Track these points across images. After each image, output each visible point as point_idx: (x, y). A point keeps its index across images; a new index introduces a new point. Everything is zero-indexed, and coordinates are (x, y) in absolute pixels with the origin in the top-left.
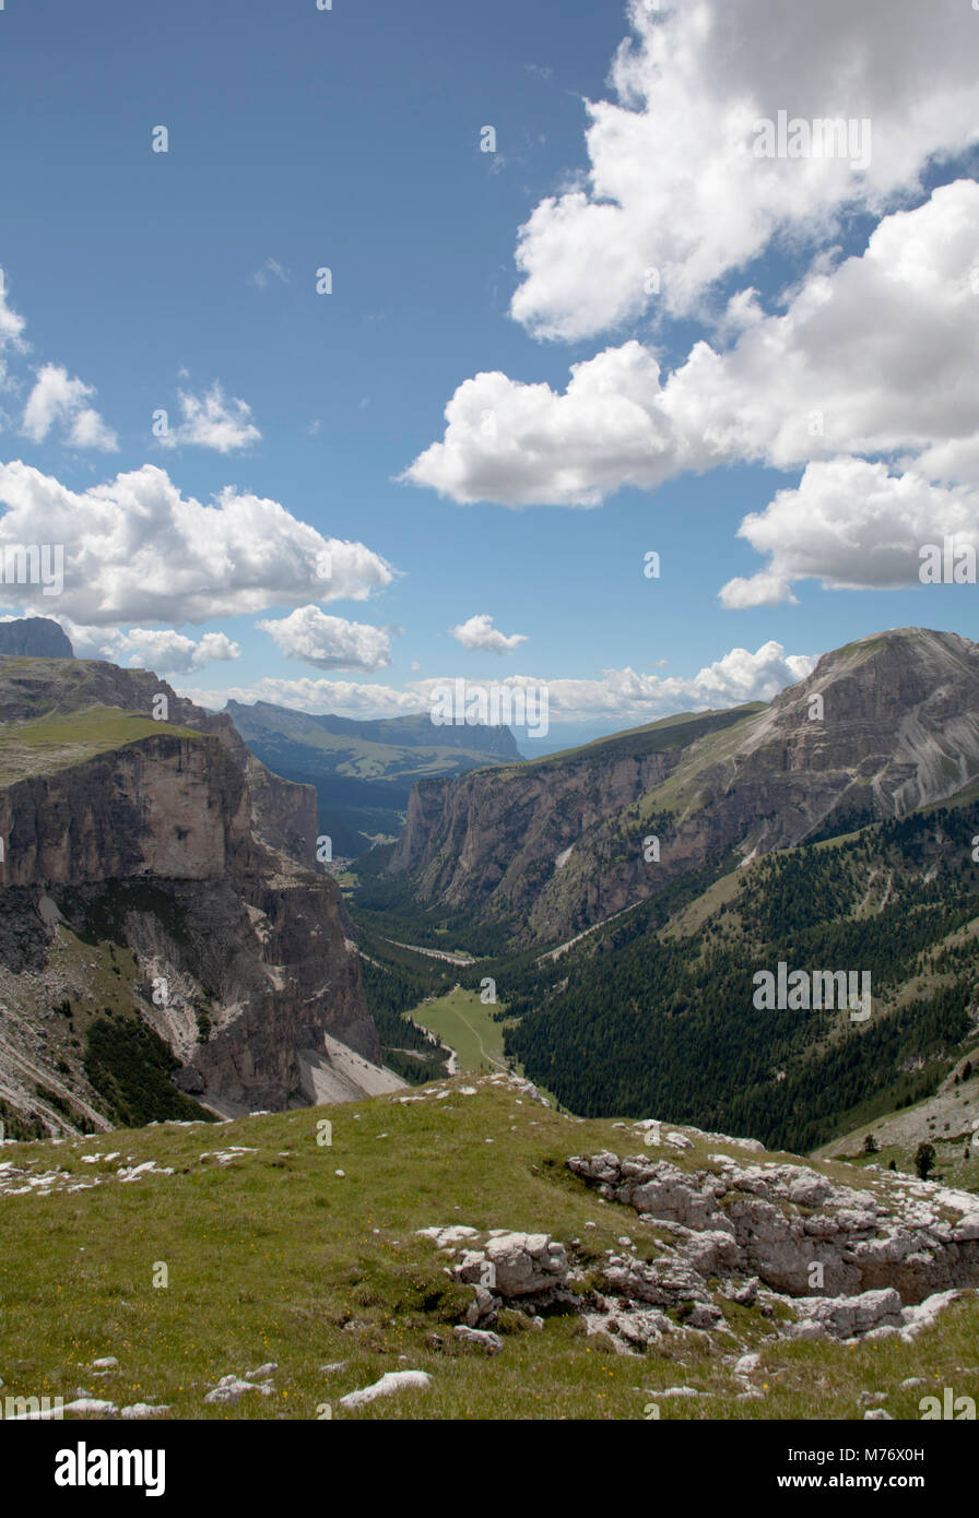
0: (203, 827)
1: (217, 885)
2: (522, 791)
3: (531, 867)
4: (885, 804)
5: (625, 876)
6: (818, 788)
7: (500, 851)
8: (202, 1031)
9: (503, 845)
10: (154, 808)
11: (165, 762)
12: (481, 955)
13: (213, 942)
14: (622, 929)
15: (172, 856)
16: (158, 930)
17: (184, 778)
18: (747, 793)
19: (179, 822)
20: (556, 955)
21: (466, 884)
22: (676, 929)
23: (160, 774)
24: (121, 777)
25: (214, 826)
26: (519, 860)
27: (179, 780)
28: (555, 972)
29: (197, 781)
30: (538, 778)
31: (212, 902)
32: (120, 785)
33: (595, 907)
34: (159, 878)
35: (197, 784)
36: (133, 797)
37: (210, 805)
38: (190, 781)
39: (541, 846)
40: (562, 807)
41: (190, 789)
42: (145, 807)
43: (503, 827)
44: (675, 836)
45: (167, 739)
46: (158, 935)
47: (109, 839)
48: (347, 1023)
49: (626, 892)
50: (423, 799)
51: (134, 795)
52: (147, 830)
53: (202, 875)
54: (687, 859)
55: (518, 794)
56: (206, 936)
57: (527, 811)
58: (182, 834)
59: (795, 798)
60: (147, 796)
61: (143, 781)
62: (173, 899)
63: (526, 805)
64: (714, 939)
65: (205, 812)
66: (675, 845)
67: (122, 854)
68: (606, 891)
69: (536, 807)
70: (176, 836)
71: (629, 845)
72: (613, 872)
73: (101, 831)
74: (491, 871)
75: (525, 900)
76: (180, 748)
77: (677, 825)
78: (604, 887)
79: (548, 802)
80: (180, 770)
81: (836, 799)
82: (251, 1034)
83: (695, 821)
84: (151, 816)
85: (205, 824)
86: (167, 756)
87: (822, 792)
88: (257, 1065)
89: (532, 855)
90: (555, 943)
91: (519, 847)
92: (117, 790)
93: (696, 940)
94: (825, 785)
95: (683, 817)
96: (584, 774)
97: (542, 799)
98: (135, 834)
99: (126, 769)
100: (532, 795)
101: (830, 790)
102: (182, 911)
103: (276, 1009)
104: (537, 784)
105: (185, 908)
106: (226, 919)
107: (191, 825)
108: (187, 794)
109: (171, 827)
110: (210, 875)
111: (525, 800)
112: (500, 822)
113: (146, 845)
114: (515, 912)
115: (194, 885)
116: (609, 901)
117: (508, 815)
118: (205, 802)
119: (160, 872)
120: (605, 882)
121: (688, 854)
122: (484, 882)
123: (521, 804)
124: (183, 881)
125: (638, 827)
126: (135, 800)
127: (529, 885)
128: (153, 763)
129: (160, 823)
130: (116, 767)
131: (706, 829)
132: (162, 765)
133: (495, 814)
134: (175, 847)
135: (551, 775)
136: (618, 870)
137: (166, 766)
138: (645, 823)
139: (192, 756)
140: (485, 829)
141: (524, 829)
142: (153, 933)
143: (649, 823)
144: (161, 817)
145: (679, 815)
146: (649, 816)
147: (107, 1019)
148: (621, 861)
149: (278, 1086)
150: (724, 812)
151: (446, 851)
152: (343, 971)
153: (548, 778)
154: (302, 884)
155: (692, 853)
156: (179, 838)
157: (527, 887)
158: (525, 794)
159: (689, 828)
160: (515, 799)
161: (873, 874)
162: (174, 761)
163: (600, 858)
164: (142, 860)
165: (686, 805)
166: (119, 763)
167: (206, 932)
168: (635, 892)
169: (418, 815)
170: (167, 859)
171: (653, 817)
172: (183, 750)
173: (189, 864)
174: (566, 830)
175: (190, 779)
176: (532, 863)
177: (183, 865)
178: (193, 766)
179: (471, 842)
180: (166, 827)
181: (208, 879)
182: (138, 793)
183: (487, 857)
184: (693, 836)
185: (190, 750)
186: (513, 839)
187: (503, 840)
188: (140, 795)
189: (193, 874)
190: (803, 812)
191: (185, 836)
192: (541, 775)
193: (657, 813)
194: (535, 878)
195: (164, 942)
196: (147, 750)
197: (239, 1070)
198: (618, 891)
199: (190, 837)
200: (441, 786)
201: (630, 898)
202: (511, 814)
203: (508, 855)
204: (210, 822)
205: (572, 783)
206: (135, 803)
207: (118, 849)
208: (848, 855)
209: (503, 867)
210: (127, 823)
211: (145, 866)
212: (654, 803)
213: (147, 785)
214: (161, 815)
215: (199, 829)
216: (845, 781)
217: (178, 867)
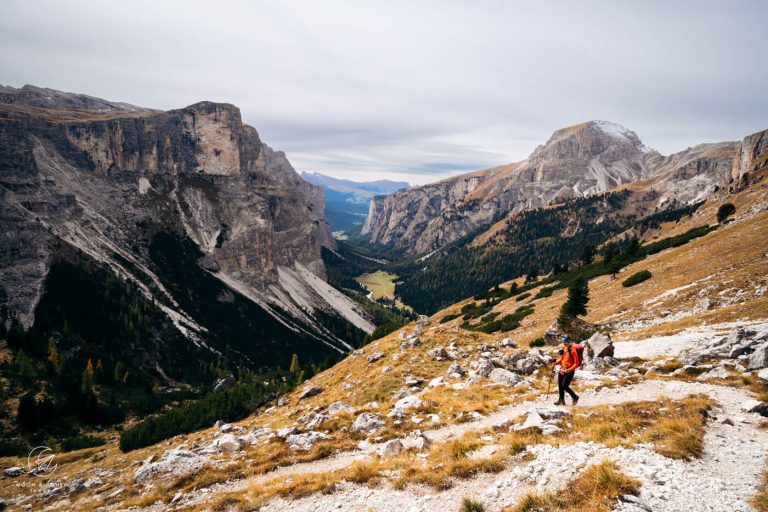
0: (228, 150)
1: (235, 179)
5: (456, 226)
6: (548, 189)
7: (404, 221)
8: (219, 243)
9: (406, 219)
10: (203, 140)
12: (392, 261)
13: (231, 205)
14: (453, 247)
15: (213, 164)
16: (202, 197)
17: (218, 124)
18: (514, 192)
19: (216, 147)
20: (423, 259)
21: (390, 235)
22: (476, 243)
23: (206, 122)
24: (186, 123)
25: (234, 150)
26: (413, 224)
27: (215, 125)
28: (422, 265)
29: (225, 126)
31: (232, 186)
32: (186, 127)
33: (442, 240)
34: (206, 175)
35: (225, 128)
36: (192, 134)
37: (232, 139)
39: (423, 218)
40: (432, 202)
41: (221, 130)
42: (199, 139)
43: (407, 211)
44: (479, 209)
45: (209, 104)
46: (202, 199)
47: (180, 153)
48: (310, 261)
50: (376, 204)
51: (193, 132)
52: (200, 150)
53: (228, 174)
54: (485, 219)
55: (414, 197)
56: (228, 202)
57: (417, 204)
58: (217, 153)
59: (536, 193)
60: (200, 133)
61: (196, 126)
62: (213, 184)
63: (417, 202)
64: (492, 246)
65: (229, 143)
66: (479, 213)
67: (187, 162)
68: (447, 233)
69: (421, 203)
70: (214, 154)
71: (459, 213)
72: (451, 225)
73: (175, 149)
74: (401, 229)
75: (413, 240)
76: (216, 109)
77: (481, 205)
78: (447, 231)
79: (426, 201)
80: (216, 120)
81: (556, 194)
82: (245, 247)
83: (489, 203)
84: (202, 143)
85: (229, 148)
86: (209, 113)
87: (550, 191)
88: (249, 263)
89: (418, 222)
90: (424, 254)
91: (412, 219)
92: (184, 130)
93: (484, 246)
94: (551, 188)
95: (484, 201)
96: (442, 189)
98: (194, 152)
99: (189, 119)
100: (420, 197)
101: (553, 191)
102: (217, 190)
103: (260, 237)
104: (422, 193)
107: (222, 149)
108: (220, 132)
109: (212, 149)
110: (232, 175)
111: (417, 200)
112: (406, 209)
113: (200, 158)
114: (409, 245)
115: (223, 178)
116: (448, 237)
118: (229, 137)
119: (207, 172)
120: (447, 229)
122: (398, 234)
123: (415, 201)
124: (218, 177)
125: (464, 205)
126: (194, 135)
128: (203, 117)
129: (206, 147)
130: (183, 118)
131: (494, 207)
132: (207, 117)
134: (214, 159)
137: (209, 118)
138: (467, 203)
139: (222, 113)
140: (399, 212)
141: (416, 212)
142: (200, 198)
143: (469, 204)
145: (482, 200)
147: (167, 231)
149: (260, 274)
150: (502, 200)
151: (383, 223)
152: (308, 236)
153: (427, 191)
156: (216, 155)
157: (415, 235)
158: (417, 197)
159: (486, 206)
160: (413, 199)
161: (571, 220)
162: (212, 115)
163: (446, 219)
164: (198, 165)
165: (486, 196)
166: (185, 116)
167: (228, 200)
169: (374, 211)
170: (211, 166)
171: (470, 201)
173: (221, 169)
174: (433, 211)
175: (221, 125)
176: (418, 225)
177: (219, 169)
178: (223, 118)
179: (393, 217)
180: (210, 149)
183: (400, 224)
184: (488, 210)
185: (221, 110)
186: (410, 217)
187: (406, 217)
188: (196, 132)
189: (224, 173)
190: (540, 199)
191: (219, 154)
192: (424, 190)
193: (473, 199)
195: (205, 203)
196: (198, 110)
197: (239, 264)
199: (222, 155)
200: (384, 199)
201: (457, 236)
202: (410, 206)
203: (408, 223)
204: (232, 147)
205: (437, 193)
206: (194, 137)
207: (185, 159)
208: (559, 212)
209: (406, 228)
210: (191, 145)
211: (199, 169)
212: (471, 195)
213: (200, 127)
214: (207, 143)
215: (226, 151)
216: (561, 186)
217: (216, 170)
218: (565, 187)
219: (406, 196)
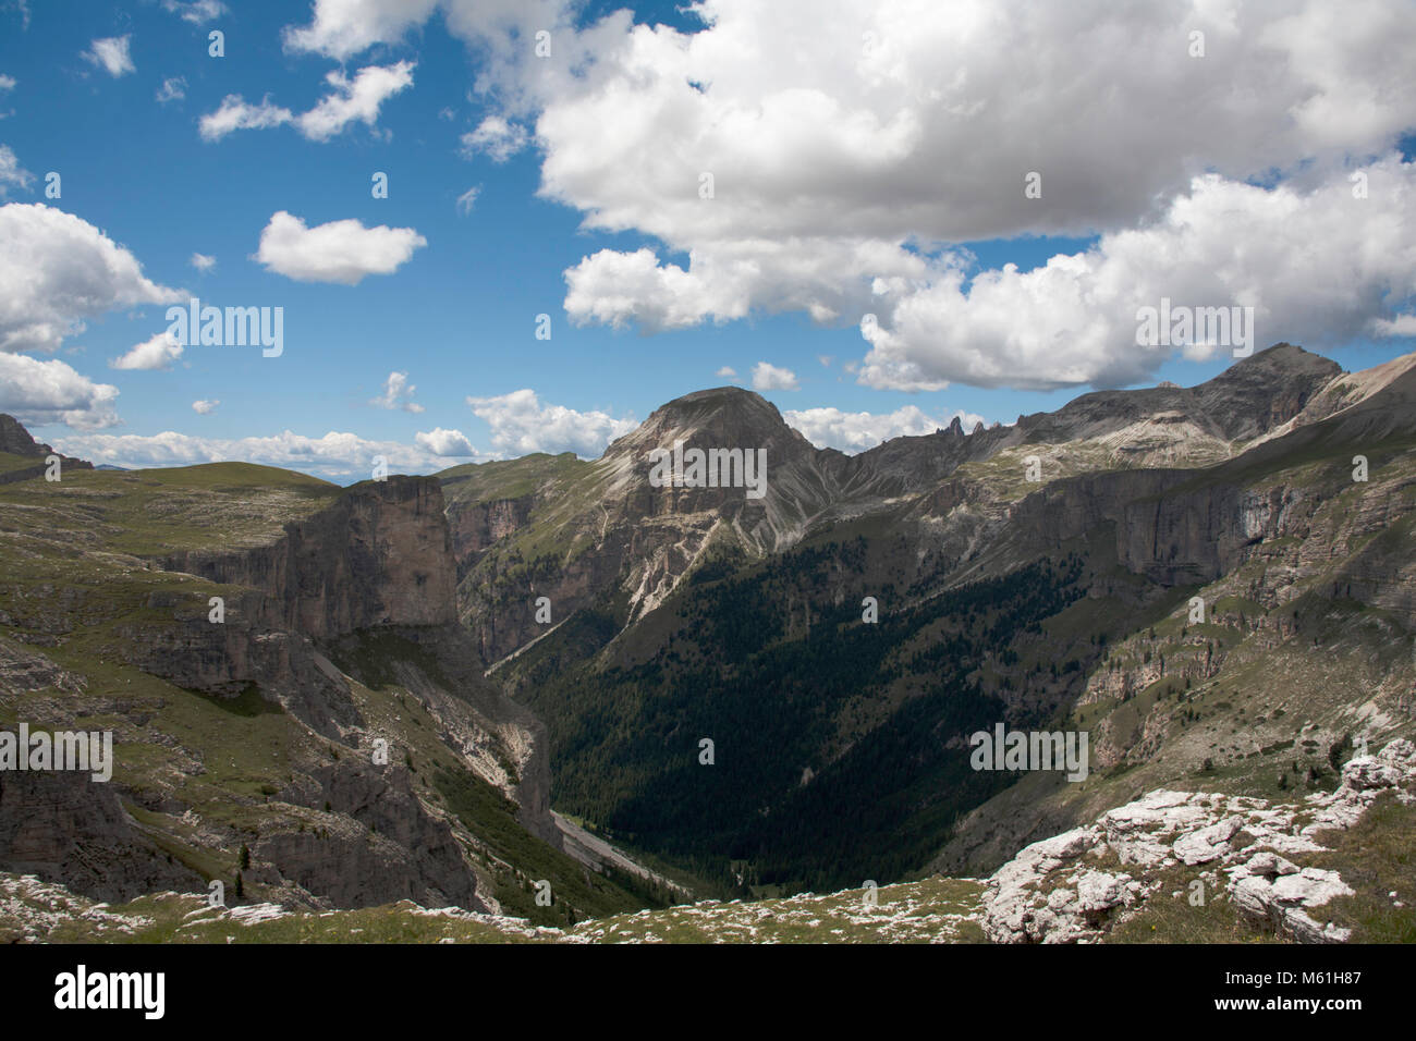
0: (439, 571)
4: (748, 542)
5: (517, 617)
6: (690, 529)
8: (509, 773)
10: (391, 554)
11: (403, 505)
14: (538, 666)
15: (410, 603)
16: (422, 677)
17: (422, 521)
18: (622, 536)
19: (417, 567)
23: (398, 518)
24: (357, 522)
25: (449, 570)
27: (417, 524)
29: (435, 524)
31: (458, 647)
32: (357, 531)
34: (398, 626)
35: (434, 527)
36: (369, 544)
38: (428, 525)
41: (429, 533)
42: (383, 554)
44: (562, 577)
45: (405, 481)
46: (424, 681)
49: (519, 632)
51: (372, 541)
52: (385, 577)
53: (440, 621)
54: (573, 598)
58: (421, 579)
60: (384, 541)
61: (381, 525)
62: (420, 646)
64: (674, 665)
65: (442, 556)
66: (563, 585)
67: (365, 604)
68: (502, 632)
70: (415, 582)
71: (519, 587)
72: (507, 614)
76: (418, 490)
77: (564, 567)
78: (500, 628)
80: (418, 514)
81: (705, 539)
83: (578, 563)
84: (388, 562)
85: (441, 568)
86: (406, 499)
87: (694, 532)
92: (354, 536)
93: (653, 667)
94: (694, 526)
95: (567, 560)
98: (375, 582)
99: (362, 513)
101: (699, 531)
102: (433, 658)
105: (434, 654)
107: (429, 569)
109: (409, 572)
110: (447, 620)
113: (385, 593)
115: (436, 630)
116: (504, 642)
118: (443, 545)
119: (397, 620)
120: (499, 623)
121: (573, 593)
124: (423, 628)
125: (526, 570)
126: (371, 545)
128: (392, 507)
129: (398, 568)
130: (352, 511)
131: (590, 570)
132: (400, 508)
134: (412, 593)
136: (511, 612)
137: (405, 509)
138: (531, 566)
139: (431, 498)
142: (420, 682)
143: (535, 566)
144: (398, 563)
145: (563, 558)
146: (534, 559)
147: (440, 770)
148: (513, 603)
155: (578, 592)
156: (419, 583)
159: (574, 570)
161: (792, 600)
162: (412, 504)
163: (489, 601)
164: (381, 608)
165: (568, 548)
166: (356, 507)
168: (527, 632)
170: (406, 606)
171: (538, 560)
172: (422, 493)
173: (426, 610)
175: (429, 520)
177: (421, 612)
178: (430, 508)
180: (404, 572)
181: (446, 624)
182: (375, 538)
184: (578, 577)
185: (429, 493)
188: (378, 540)
189: (430, 620)
191: (425, 581)
193: (542, 556)
195: (434, 691)
196: (385, 492)
198: (513, 631)
199: (428, 582)
201: (522, 637)
204: (446, 565)
206: (371, 549)
207: (361, 598)
210: (368, 571)
211: (384, 615)
212: (535, 547)
213: (385, 529)
214: (399, 560)
215: (436, 574)
216: (711, 522)
217: (415, 614)
218: (718, 522)
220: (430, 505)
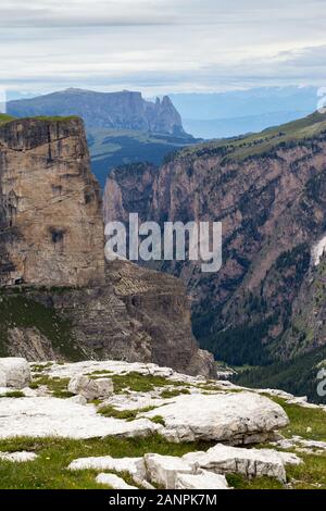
0: (79, 226)
1: (100, 292)
2: (259, 173)
3: (283, 261)
7: (235, 244)
9: (240, 237)
10: (21, 207)
11: (32, 151)
12: (240, 365)
15: (46, 262)
16: (44, 346)
17: (55, 170)
19: (52, 222)
21: (199, 284)
23: (27, 166)
26: (267, 254)
27: (49, 172)
29: (71, 172)
30: (276, 157)
31: (100, 312)
34: (32, 288)
35: (71, 176)
37: (88, 199)
38: (63, 173)
39: (292, 235)
40: (312, 190)
41: (64, 183)
42: (11, 207)
43: (239, 215)
45: (33, 124)
46: (47, 353)
50: (122, 188)
52: (15, 233)
53: (82, 282)
55: (254, 177)
57: (266, 196)
58: (56, 235)
60: (12, 193)
62: (54, 311)
63: (264, 189)
65: (82, 208)
69: (277, 191)
70: (49, 238)
75: (280, 299)
76: (48, 133)
79: (291, 186)
80: (50, 161)
84: (19, 216)
85: (82, 222)
86: (34, 145)
89: (282, 246)
91: (262, 239)
97: (283, 181)
100: (270, 176)
102: (67, 325)
104: (275, 163)
105: (69, 321)
106: (119, 330)
107: (67, 224)
108: (60, 187)
109: (42, 228)
110: (91, 281)
111: (262, 184)
112: (235, 211)
113: (15, 251)
114: (271, 313)
115: (76, 293)
117: (244, 203)
118: (82, 196)
119: (32, 281)
122: (222, 281)
123: (258, 188)
124: (62, 290)
127: (285, 281)
128: (18, 154)
129: (30, 223)
132: (28, 155)
133: (229, 200)
134: (48, 251)
135: (290, 152)
137: (34, 157)
139: (64, 142)
141: (265, 217)
153: (288, 156)
154: (151, 288)
156: (54, 240)
157: (282, 284)
158: (263, 175)
160: (251, 183)
162: (42, 149)
164: (12, 267)
167: (98, 347)
169: (117, 207)
170: (40, 265)
172: (53, 137)
173: (66, 270)
175: (63, 170)
176: (284, 255)
177: (60, 272)
178: (65, 154)
180: (37, 228)
181: (90, 285)
182: (2, 190)
185: (61, 136)
187: (240, 230)
188: (5, 192)
189: (72, 281)
191: (61, 237)
192: (279, 153)
194: (289, 272)
196: (9, 139)
199: (66, 239)
200: (141, 172)
202: (248, 200)
203: (248, 248)
204: (88, 219)
211: (16, 275)
213: (12, 180)
214: (30, 214)
215: (77, 229)
217: (54, 274)
219: (233, 174)
220: (64, 150)
